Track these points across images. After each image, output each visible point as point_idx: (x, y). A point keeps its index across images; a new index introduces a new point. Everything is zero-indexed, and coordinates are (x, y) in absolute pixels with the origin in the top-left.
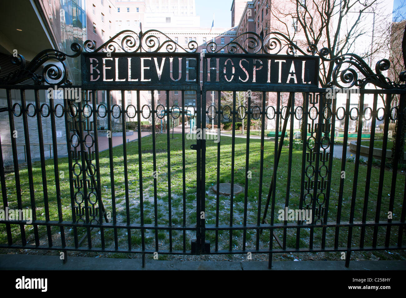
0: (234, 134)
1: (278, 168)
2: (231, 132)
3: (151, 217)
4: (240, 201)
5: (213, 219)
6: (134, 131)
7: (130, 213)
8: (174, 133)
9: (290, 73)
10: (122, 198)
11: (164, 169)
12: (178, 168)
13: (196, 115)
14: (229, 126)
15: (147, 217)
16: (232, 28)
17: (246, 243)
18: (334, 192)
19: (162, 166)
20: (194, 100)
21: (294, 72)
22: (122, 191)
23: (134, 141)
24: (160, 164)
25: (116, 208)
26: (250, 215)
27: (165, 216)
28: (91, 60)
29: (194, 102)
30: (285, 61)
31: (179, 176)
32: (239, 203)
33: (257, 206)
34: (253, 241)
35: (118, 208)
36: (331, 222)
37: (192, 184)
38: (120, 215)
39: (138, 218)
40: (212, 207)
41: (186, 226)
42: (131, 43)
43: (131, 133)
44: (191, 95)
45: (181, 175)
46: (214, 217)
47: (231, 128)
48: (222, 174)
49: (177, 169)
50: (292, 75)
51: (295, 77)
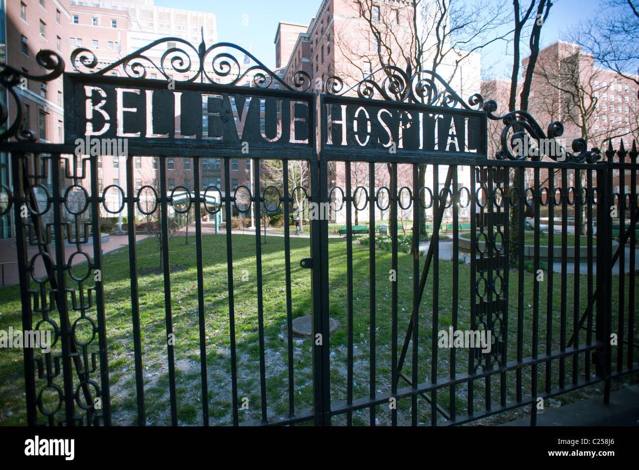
0: (287, 232)
1: (376, 281)
2: (283, 229)
3: (191, 402)
4: (340, 344)
5: (307, 384)
6: (111, 235)
7: (145, 402)
8: (189, 235)
9: (450, 136)
10: (118, 372)
11: (189, 302)
12: (215, 296)
13: (224, 203)
14: (277, 220)
15: (184, 402)
16: (278, 69)
17: (377, 419)
18: (465, 310)
19: (183, 296)
20: (219, 180)
21: (455, 133)
22: (116, 357)
23: (112, 253)
24: (178, 293)
25: (111, 394)
26: (364, 367)
27: (218, 394)
28: (89, 90)
29: (218, 182)
30: (441, 116)
31: (222, 312)
32: (340, 349)
33: (368, 349)
34: (385, 413)
35: (116, 394)
36: (511, 363)
37: (249, 323)
38: (124, 409)
39: (164, 410)
40: (299, 362)
41: (295, 414)
42: (181, 64)
43: (106, 239)
44: (214, 171)
45: (226, 309)
46: (308, 380)
47: (282, 222)
48: (296, 300)
49: (213, 299)
50: (453, 139)
51: (456, 142)
